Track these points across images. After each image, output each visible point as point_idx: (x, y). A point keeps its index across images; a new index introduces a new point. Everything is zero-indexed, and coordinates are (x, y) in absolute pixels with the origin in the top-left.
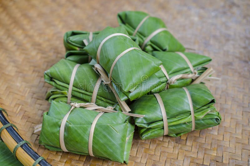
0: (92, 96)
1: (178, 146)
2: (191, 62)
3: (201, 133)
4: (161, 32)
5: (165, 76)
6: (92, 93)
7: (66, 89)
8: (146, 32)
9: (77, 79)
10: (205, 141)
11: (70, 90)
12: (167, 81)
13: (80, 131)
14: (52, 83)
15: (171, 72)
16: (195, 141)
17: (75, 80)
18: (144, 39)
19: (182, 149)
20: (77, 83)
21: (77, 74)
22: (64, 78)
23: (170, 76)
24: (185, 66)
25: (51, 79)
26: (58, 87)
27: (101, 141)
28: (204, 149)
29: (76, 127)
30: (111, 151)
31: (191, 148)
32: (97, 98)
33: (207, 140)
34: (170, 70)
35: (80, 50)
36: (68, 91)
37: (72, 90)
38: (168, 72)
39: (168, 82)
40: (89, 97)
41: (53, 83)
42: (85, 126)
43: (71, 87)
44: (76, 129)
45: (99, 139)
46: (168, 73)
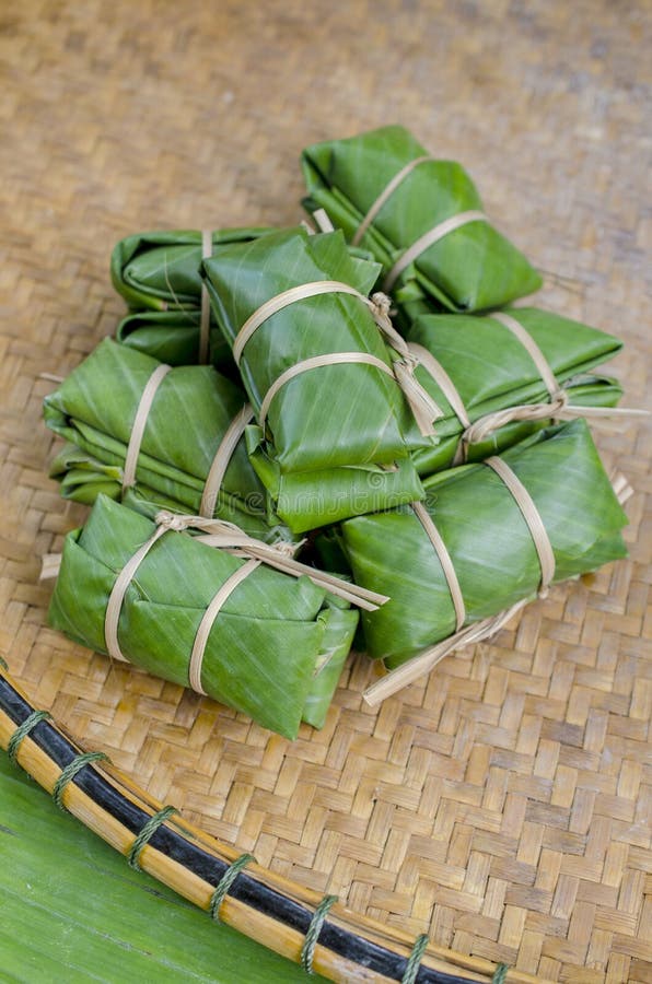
0: (202, 492)
1: (487, 655)
2: (548, 359)
3: (568, 608)
4: (453, 232)
5: (456, 416)
6: (205, 481)
7: (119, 460)
8: (401, 227)
9: (153, 430)
10: (580, 636)
11: (131, 465)
12: (464, 430)
13: (164, 627)
14: (68, 432)
15: (475, 400)
16: (544, 635)
17: (147, 432)
18: (395, 254)
19: (499, 666)
20: (153, 445)
21: (153, 412)
22: (110, 423)
23: (475, 414)
24: (528, 376)
25: (68, 421)
26: (91, 449)
27: (230, 669)
28: (573, 666)
29: (156, 612)
30: (258, 701)
31: (529, 662)
32: (219, 499)
33: (585, 635)
34: (473, 392)
35: (170, 310)
36: (124, 469)
37: (138, 466)
38: (465, 401)
39: (464, 436)
40: (194, 493)
41: (74, 435)
42: (184, 612)
43: (133, 454)
44: (154, 616)
45: (222, 660)
46: (465, 406)
